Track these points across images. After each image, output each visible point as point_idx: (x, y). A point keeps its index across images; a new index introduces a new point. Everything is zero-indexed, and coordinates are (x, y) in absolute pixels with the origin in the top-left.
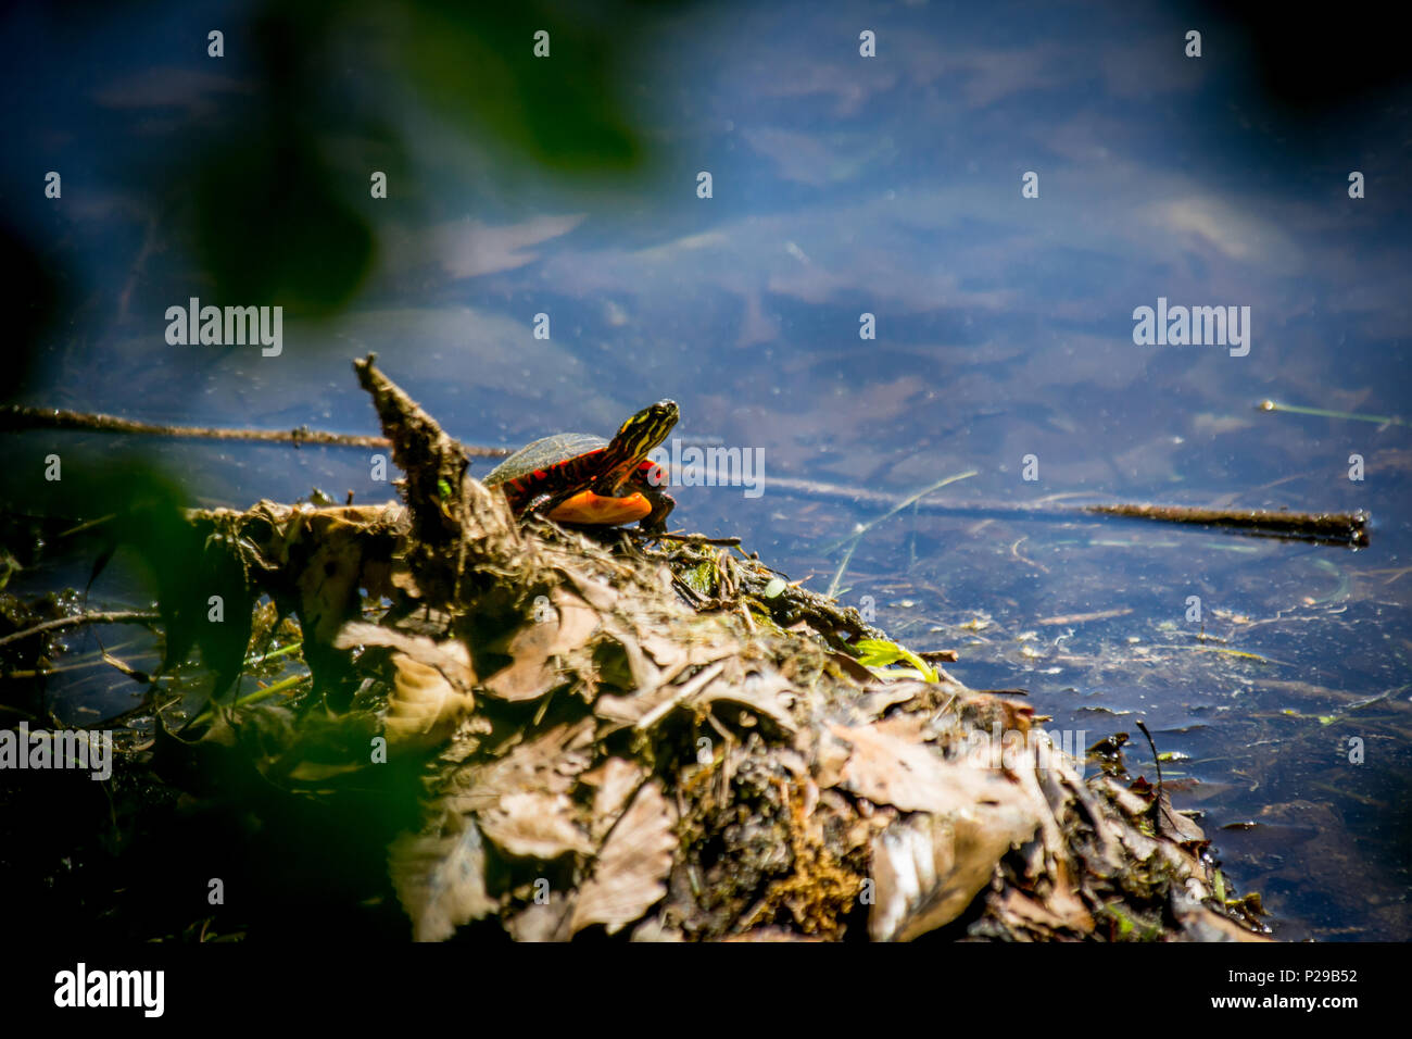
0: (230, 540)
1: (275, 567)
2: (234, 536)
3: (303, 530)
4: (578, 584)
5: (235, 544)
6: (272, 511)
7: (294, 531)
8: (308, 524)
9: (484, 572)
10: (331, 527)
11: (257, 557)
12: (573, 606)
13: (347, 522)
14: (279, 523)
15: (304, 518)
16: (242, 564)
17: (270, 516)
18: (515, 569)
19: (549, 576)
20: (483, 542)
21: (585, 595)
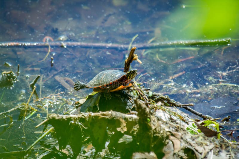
0: (77, 123)
1: (87, 128)
2: (77, 122)
3: (93, 119)
4: (174, 134)
5: (78, 124)
6: (84, 115)
7: (90, 119)
8: (94, 118)
9: (156, 136)
10: (99, 118)
11: (83, 126)
12: (174, 139)
13: (103, 116)
14: (87, 118)
15: (93, 117)
16: (80, 129)
17: (85, 117)
18: (162, 134)
19: (168, 133)
20: (155, 129)
21: (175, 136)
